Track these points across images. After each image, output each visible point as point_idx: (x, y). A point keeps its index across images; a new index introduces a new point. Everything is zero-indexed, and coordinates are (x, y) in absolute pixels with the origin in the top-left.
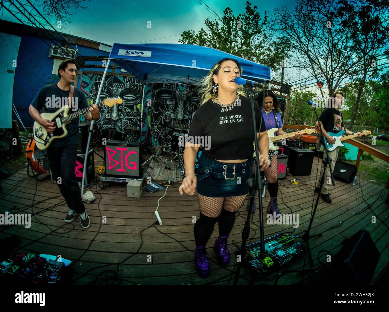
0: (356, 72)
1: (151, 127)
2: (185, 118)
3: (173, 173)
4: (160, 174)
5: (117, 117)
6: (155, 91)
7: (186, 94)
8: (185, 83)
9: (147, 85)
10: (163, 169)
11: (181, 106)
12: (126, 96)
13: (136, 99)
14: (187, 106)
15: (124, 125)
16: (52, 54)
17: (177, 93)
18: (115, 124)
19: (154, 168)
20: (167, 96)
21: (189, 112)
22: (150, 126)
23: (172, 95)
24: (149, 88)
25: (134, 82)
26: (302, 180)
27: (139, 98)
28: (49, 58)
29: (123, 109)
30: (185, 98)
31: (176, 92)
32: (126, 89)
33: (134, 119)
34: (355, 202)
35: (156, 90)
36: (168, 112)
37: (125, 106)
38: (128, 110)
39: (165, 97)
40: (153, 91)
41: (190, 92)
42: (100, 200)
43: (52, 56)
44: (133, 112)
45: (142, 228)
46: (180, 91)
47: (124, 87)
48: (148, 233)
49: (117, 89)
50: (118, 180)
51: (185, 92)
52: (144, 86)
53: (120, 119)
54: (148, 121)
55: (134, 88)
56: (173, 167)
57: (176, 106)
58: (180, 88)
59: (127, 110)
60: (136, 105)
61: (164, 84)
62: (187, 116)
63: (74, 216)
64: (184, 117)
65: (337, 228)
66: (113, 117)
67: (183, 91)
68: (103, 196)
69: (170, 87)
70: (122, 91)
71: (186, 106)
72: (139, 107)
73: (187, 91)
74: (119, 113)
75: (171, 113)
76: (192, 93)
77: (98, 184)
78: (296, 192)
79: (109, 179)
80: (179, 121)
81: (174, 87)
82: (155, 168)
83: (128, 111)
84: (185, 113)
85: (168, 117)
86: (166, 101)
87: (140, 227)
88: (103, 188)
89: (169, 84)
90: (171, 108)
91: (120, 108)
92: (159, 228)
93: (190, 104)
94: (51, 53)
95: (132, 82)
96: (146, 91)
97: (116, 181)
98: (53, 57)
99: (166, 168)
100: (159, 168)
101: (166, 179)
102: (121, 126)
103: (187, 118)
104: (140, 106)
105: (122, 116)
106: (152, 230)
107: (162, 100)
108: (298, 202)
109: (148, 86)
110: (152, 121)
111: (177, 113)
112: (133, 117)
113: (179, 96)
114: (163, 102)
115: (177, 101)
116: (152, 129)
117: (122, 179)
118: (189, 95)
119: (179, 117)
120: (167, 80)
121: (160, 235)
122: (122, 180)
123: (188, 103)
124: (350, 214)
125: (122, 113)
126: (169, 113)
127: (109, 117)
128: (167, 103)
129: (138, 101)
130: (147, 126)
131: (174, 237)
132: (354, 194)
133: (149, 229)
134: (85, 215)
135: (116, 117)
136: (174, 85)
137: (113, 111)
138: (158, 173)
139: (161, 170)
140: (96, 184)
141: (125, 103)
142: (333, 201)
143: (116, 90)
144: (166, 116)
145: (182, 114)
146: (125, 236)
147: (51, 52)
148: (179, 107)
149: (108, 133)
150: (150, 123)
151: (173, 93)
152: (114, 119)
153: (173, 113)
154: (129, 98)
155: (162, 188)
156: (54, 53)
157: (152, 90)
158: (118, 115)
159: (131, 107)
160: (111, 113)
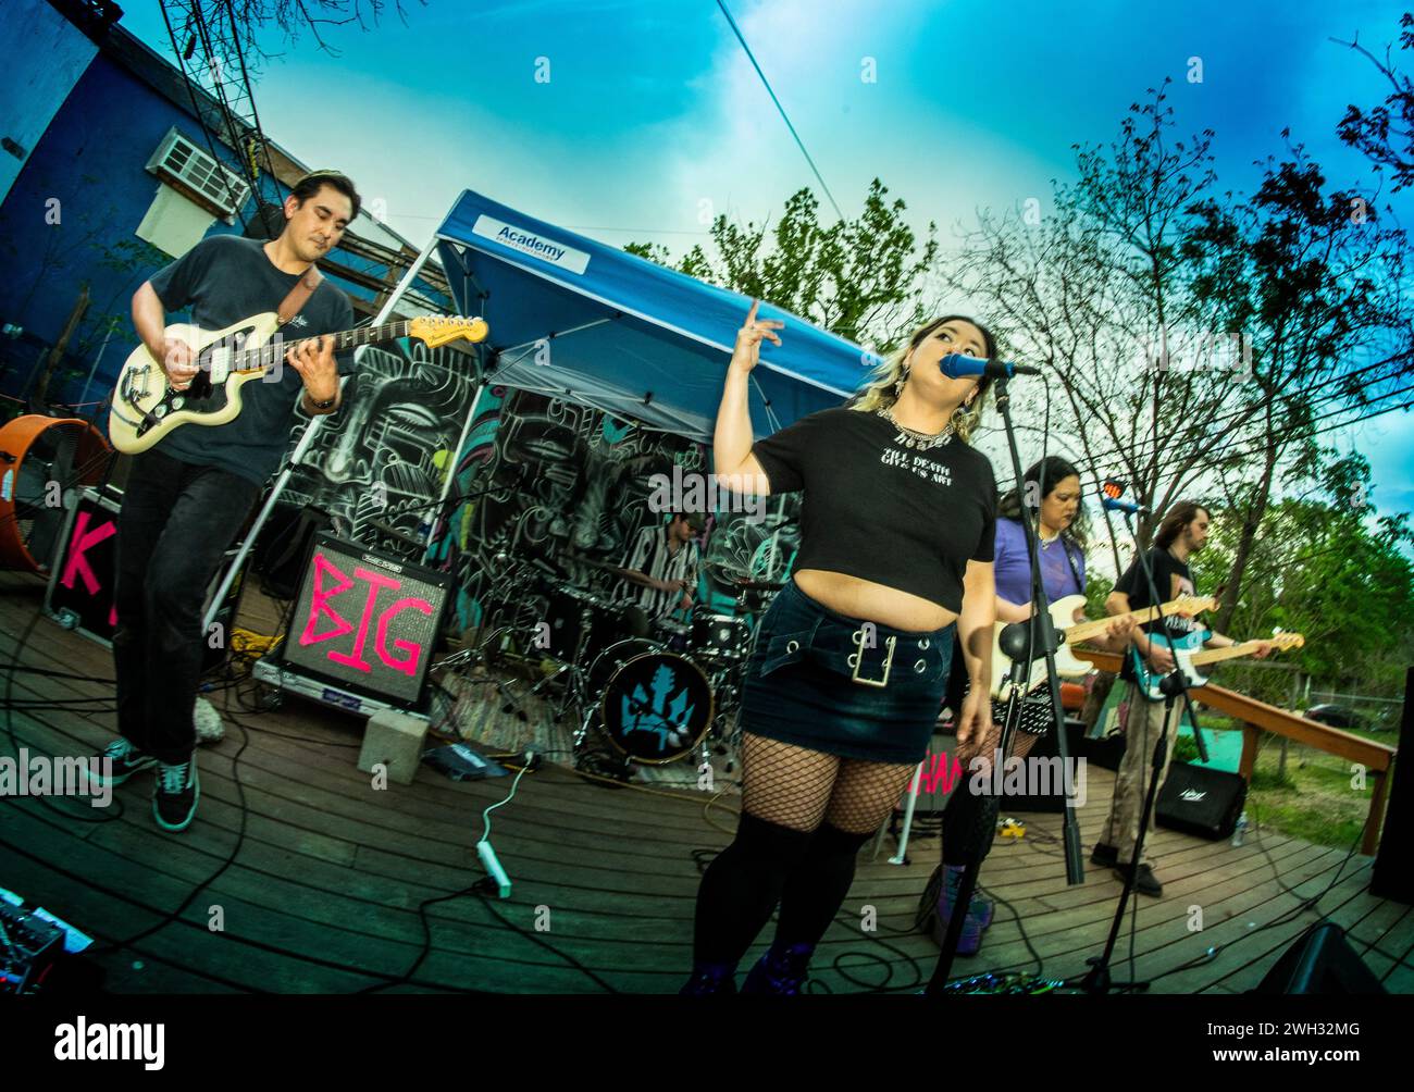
0: (1236, 460)
1: (468, 549)
2: (601, 547)
3: (538, 733)
4: (487, 726)
5: (347, 475)
6: (512, 420)
7: (624, 460)
8: (631, 418)
9: (488, 388)
10: (494, 711)
11: (596, 499)
12: (405, 406)
13: (434, 429)
14: (618, 504)
15: (366, 514)
16: (162, 164)
17: (593, 446)
18: (328, 497)
19: (462, 700)
20: (555, 448)
21: (623, 528)
22: (463, 542)
23: (571, 451)
24: (495, 403)
25: (446, 364)
26: (1039, 825)
27: (450, 430)
28: (148, 172)
29: (377, 452)
30: (616, 473)
31: (590, 443)
32: (407, 380)
33: (409, 499)
34: (1250, 894)
35: (517, 418)
36: (542, 508)
37: (389, 442)
38: (397, 461)
39: (544, 452)
40: (505, 416)
41: (638, 456)
42: (242, 749)
43: (160, 169)
44: (412, 471)
45: (423, 894)
46: (606, 443)
47: (406, 371)
48: (449, 914)
49: (375, 369)
50: (330, 696)
51: (622, 452)
52: (481, 388)
53: (356, 486)
54: (459, 523)
55: (439, 386)
56: (534, 715)
57: (580, 493)
58: (608, 428)
59: (394, 458)
60: (433, 451)
61: (553, 401)
62: (612, 541)
63: (128, 769)
64: (600, 541)
65: (1201, 968)
66: (330, 467)
67: (617, 445)
68: (253, 736)
69: (570, 417)
70: (392, 383)
71: (613, 503)
72: (439, 459)
73: (630, 447)
74: (357, 460)
75: (555, 514)
76: (648, 459)
77: (233, 690)
78: (1023, 858)
79: (292, 681)
80: (578, 550)
81: (586, 425)
82: (465, 702)
83: (393, 463)
84: (605, 526)
85: (538, 528)
86: (547, 466)
87: (417, 889)
88: (258, 710)
89: (569, 405)
90: (557, 495)
91: (365, 443)
92: (498, 908)
93: (632, 497)
94: (158, 159)
95: (437, 362)
96: (483, 410)
97: (319, 696)
98: (161, 177)
99: (508, 709)
100: (481, 706)
101: (511, 745)
102: (353, 511)
103: (611, 547)
104: (448, 461)
105: (369, 474)
106: (468, 908)
107: (531, 458)
108: (1035, 889)
109: (492, 392)
110: (475, 527)
111: (578, 520)
112: (406, 493)
113: (599, 459)
114: (534, 466)
115: (588, 474)
116: (466, 559)
117: (345, 697)
118: (635, 466)
119: (580, 536)
120: (568, 392)
121: (504, 933)
122: (344, 701)
123: (626, 492)
124: (1241, 927)
125: (369, 467)
126: (548, 513)
127: (316, 466)
128: (548, 473)
129: (441, 438)
130: (453, 543)
131: (564, 950)
132: (1241, 872)
133: (451, 903)
134: (187, 774)
135: (341, 473)
136: (589, 415)
137: (337, 446)
138: (475, 719)
139: (486, 712)
140: (226, 688)
141: (392, 432)
142: (1166, 889)
143: (371, 371)
144: (532, 522)
145: (593, 527)
146: (350, 906)
147: (161, 154)
148: (587, 501)
149: (298, 524)
150: (465, 532)
151: (576, 443)
152: (334, 479)
153: (564, 517)
154: (409, 416)
155: (496, 772)
156: (168, 162)
157: (503, 411)
158: (354, 470)
159: (411, 454)
160: (328, 451)
